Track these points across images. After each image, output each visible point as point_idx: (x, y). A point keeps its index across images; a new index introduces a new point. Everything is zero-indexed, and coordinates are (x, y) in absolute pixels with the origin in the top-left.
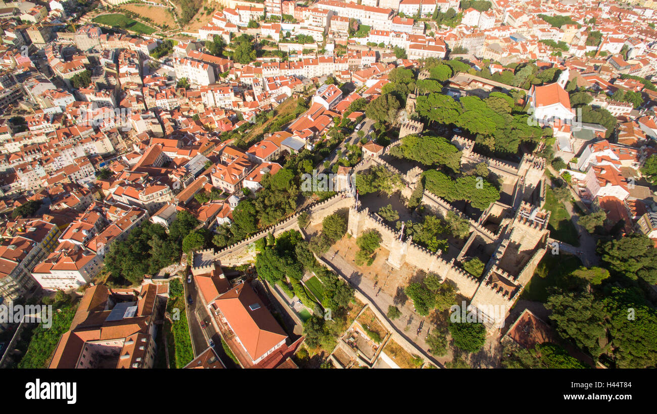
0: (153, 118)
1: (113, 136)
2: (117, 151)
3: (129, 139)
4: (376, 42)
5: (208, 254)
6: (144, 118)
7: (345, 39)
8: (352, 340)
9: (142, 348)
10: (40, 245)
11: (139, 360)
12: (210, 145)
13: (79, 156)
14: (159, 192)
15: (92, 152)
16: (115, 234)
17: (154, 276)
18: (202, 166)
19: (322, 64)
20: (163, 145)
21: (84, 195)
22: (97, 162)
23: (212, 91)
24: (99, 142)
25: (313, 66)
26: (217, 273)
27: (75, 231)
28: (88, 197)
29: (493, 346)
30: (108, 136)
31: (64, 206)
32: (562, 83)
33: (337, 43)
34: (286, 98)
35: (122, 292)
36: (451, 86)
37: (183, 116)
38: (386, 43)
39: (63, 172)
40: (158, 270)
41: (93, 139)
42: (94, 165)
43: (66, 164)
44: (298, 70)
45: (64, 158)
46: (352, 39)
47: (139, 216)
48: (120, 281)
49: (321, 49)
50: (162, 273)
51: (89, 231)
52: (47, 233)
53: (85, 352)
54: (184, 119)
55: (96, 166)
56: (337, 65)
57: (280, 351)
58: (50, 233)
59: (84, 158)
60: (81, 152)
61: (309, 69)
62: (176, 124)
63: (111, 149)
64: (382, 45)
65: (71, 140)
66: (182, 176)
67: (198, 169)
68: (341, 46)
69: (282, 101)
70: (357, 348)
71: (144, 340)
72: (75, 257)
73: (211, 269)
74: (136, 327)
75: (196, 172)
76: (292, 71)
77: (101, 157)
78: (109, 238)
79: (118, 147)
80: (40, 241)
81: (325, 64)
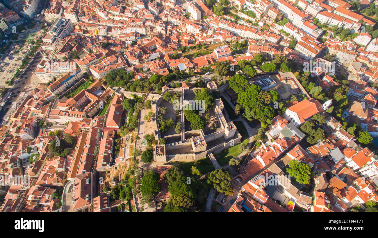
0: (164, 27)
1: (147, 28)
2: (146, 34)
3: (153, 32)
4: (286, 31)
5: (122, 90)
6: (160, 26)
7: (271, 22)
8: (128, 138)
9: (94, 105)
10: (98, 60)
11: (92, 107)
12: (171, 50)
13: (133, 31)
14: (135, 60)
15: (138, 32)
16: (113, 68)
17: (111, 88)
18: (156, 58)
19: (249, 32)
20: (157, 41)
21: (122, 48)
22: (137, 36)
23: (191, 24)
24: (141, 29)
25: (244, 31)
26: (121, 97)
27: (107, 60)
28: (122, 49)
29: (154, 167)
30: (145, 28)
31: (114, 49)
32: (325, 105)
33: (266, 23)
34: (219, 42)
35: (104, 87)
36: (277, 76)
37: (177, 31)
38: (291, 34)
39: (125, 35)
40: (114, 87)
41: (139, 27)
42: (135, 37)
43: (128, 33)
44: (236, 30)
45: (128, 30)
46: (275, 24)
47: (123, 65)
48: (105, 83)
49: (256, 23)
50: (114, 88)
51: (110, 62)
52: (101, 57)
53: (84, 97)
54: (176, 32)
55: (136, 38)
56: (256, 35)
57: (115, 129)
58: (102, 57)
59: (133, 33)
60: (134, 30)
61: (242, 31)
62: (171, 33)
63: (144, 33)
64: (288, 35)
65: (133, 24)
66: (146, 58)
67: (154, 58)
68: (268, 25)
69: (217, 42)
70: (127, 141)
71: (96, 103)
72: (100, 69)
73: (120, 95)
74: (97, 99)
75: (152, 59)
76: (233, 29)
77: (139, 35)
78: (111, 68)
79: (148, 33)
80: (98, 58)
81: (250, 32)
